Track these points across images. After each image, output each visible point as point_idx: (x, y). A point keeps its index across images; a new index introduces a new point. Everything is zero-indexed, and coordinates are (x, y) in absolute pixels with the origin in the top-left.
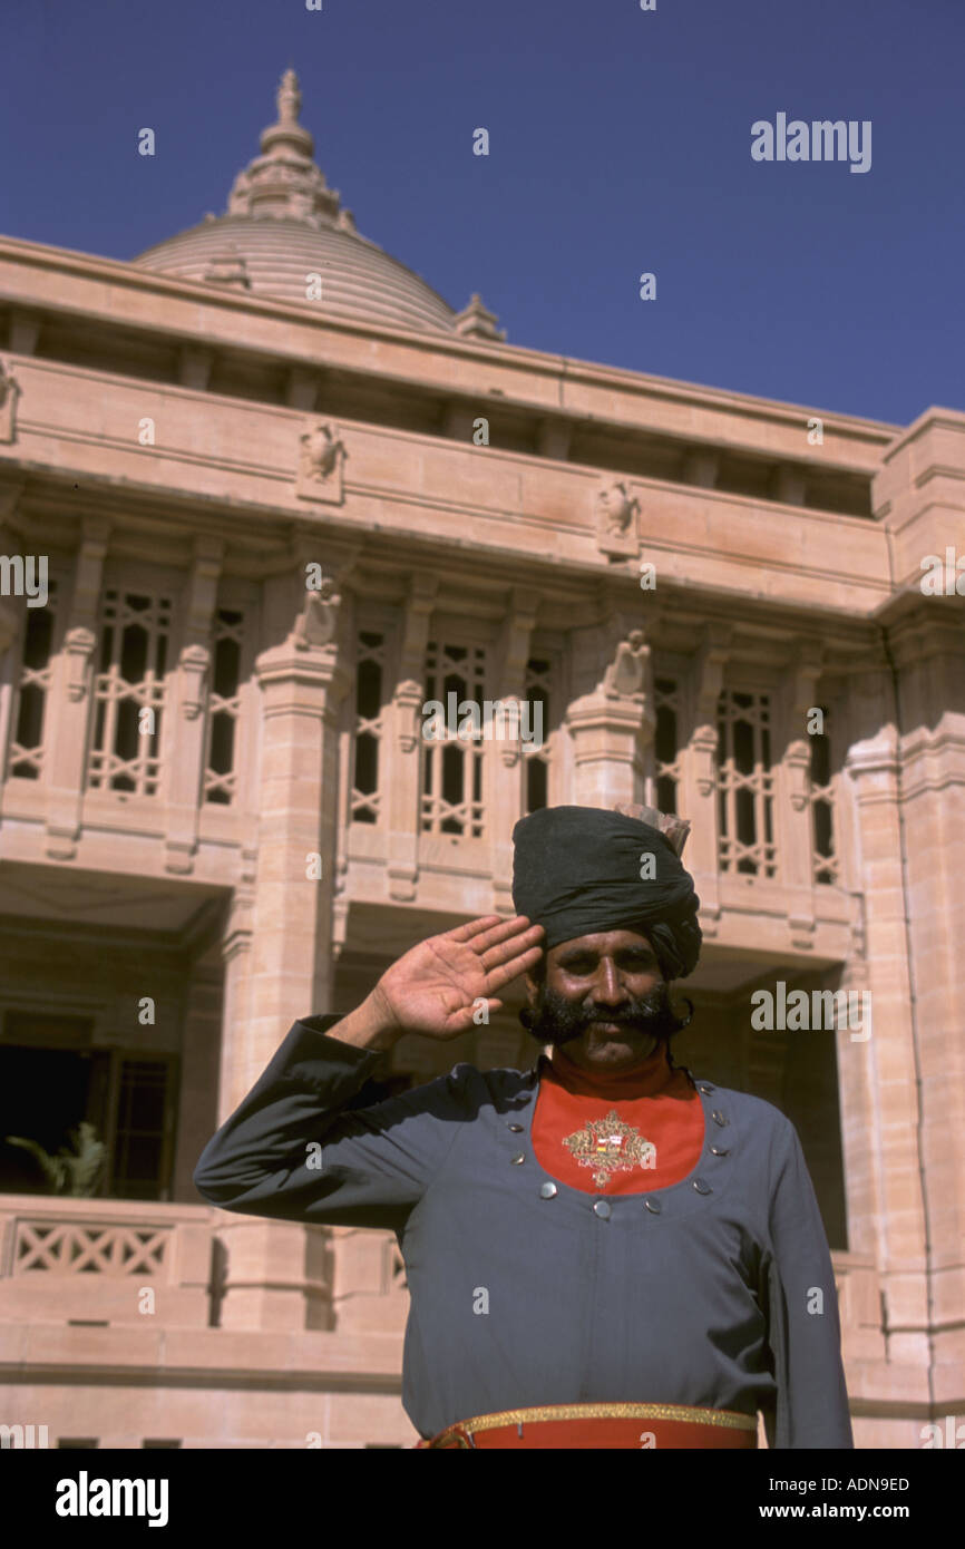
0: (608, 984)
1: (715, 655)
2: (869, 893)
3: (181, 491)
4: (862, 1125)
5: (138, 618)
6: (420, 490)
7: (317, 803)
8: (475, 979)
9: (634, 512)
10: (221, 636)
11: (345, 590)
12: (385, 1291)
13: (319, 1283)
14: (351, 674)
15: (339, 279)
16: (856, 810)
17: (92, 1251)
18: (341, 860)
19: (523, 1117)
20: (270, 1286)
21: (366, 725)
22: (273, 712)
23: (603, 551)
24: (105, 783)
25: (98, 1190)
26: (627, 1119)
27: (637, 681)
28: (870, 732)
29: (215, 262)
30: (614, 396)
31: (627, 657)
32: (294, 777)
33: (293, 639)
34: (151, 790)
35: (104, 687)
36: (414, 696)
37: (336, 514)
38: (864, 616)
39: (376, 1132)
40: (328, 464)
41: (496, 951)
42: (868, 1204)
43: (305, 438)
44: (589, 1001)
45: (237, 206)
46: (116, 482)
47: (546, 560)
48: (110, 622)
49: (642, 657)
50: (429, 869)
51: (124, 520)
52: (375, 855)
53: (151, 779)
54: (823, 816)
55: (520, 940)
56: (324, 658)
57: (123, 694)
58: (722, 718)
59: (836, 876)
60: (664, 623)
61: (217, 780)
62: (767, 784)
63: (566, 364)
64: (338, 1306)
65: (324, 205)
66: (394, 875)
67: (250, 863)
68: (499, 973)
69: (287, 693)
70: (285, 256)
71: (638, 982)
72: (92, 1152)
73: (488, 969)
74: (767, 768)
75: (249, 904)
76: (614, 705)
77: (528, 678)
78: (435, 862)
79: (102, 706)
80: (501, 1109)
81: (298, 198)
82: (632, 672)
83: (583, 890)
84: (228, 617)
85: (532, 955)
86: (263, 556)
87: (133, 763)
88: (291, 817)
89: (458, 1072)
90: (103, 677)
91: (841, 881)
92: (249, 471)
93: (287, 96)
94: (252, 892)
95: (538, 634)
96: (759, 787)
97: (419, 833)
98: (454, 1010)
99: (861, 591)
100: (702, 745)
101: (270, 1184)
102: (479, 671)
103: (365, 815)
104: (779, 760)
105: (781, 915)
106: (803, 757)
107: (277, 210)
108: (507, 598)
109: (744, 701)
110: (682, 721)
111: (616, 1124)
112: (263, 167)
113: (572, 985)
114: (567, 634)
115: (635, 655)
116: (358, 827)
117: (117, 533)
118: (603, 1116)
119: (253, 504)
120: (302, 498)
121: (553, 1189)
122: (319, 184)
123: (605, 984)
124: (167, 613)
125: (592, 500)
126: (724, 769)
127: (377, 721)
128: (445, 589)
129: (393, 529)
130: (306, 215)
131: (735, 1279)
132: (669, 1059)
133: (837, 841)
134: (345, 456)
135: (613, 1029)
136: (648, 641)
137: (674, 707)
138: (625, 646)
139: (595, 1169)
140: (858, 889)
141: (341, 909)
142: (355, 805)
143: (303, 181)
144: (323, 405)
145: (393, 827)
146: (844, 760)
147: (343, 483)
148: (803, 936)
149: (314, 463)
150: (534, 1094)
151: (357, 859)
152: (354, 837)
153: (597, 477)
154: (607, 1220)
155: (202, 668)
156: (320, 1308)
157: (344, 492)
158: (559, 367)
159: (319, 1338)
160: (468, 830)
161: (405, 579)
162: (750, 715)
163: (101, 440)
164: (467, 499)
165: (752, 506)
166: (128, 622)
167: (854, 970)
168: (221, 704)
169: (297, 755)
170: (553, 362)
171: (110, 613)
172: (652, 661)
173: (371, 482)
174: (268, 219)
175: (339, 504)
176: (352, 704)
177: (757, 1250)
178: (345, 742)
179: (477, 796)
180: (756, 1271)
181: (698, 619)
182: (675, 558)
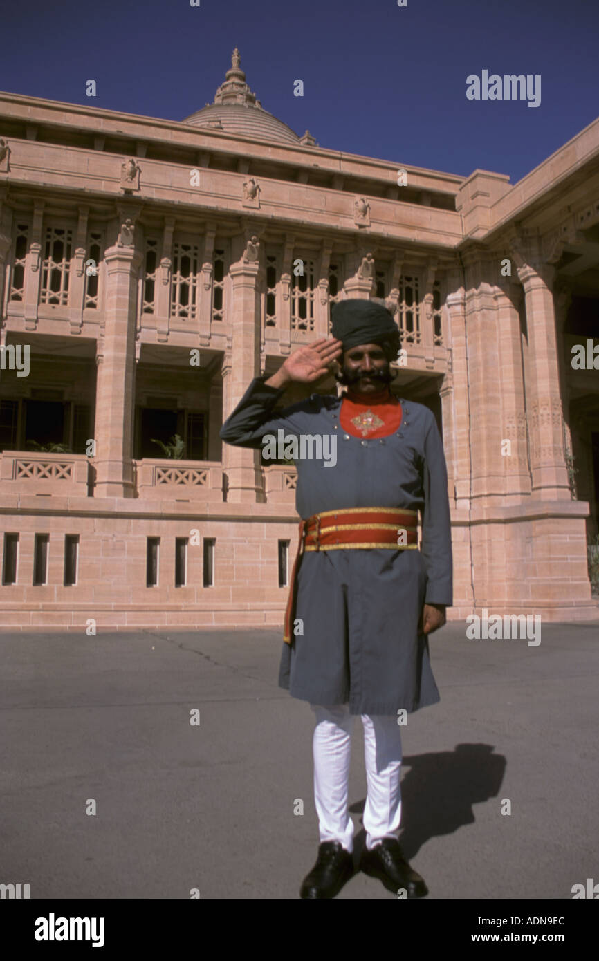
0: (367, 363)
1: (398, 262)
2: (454, 349)
3: (199, 206)
4: (450, 430)
5: (187, 253)
6: (288, 203)
7: (253, 320)
8: (318, 362)
9: (368, 209)
10: (217, 259)
11: (261, 241)
12: (283, 490)
13: (261, 488)
14: (265, 272)
15: (256, 126)
16: (449, 319)
17: (182, 477)
18: (263, 340)
19: (337, 412)
20: (243, 488)
21: (270, 290)
22: (236, 286)
23: (356, 224)
24: (177, 314)
25: (184, 456)
26: (374, 412)
27: (370, 272)
28: (455, 291)
29: (209, 122)
30: (360, 166)
31: (366, 264)
32: (245, 310)
33: (243, 259)
34: (193, 316)
35: (175, 279)
36: (288, 279)
37: (257, 212)
38: (453, 247)
39: (284, 418)
40: (253, 194)
41: (325, 352)
42: (451, 457)
43: (245, 184)
44: (360, 370)
45: (218, 101)
46: (176, 203)
47: (335, 228)
48: (176, 255)
49: (371, 263)
50: (295, 343)
51: (179, 217)
52: (275, 338)
53: (193, 313)
54: (437, 320)
55: (334, 347)
56: (254, 266)
57: (182, 282)
58: (401, 286)
59: (442, 343)
60: (379, 251)
61: (217, 312)
62: (417, 310)
63: (342, 154)
64: (267, 495)
65: (250, 99)
66: (282, 345)
67: (230, 342)
68: (326, 359)
69: (241, 279)
70: (235, 118)
71: (377, 363)
72: (180, 445)
73: (322, 358)
74: (417, 304)
75: (230, 357)
76: (362, 281)
77: (330, 272)
78: (297, 340)
79: (175, 286)
80: (329, 409)
81: (240, 96)
82: (368, 269)
83: (357, 330)
84: (219, 252)
85: (338, 352)
86: (230, 229)
87: (187, 307)
88: (244, 325)
89: (314, 397)
90: (175, 276)
91: (444, 345)
92: (224, 197)
93: (235, 58)
94: (231, 352)
95: (332, 255)
96: (414, 311)
97: (291, 330)
98: (311, 373)
99: (451, 238)
100: (394, 296)
101: (247, 436)
102: (312, 270)
103: (271, 324)
104: (422, 301)
105: (422, 357)
106: (430, 300)
107: (233, 101)
108: (321, 243)
109: (409, 279)
110: (386, 288)
111: (370, 414)
112: (227, 85)
113: (354, 365)
114: (343, 255)
115: (369, 263)
116: (268, 328)
117: (177, 222)
118: (365, 411)
119: (227, 209)
120: (244, 207)
121: (348, 437)
122: (248, 91)
123: (365, 364)
124: (196, 251)
125: (352, 206)
126: (401, 305)
127: (274, 289)
128: (298, 239)
129: (278, 217)
130: (243, 102)
131: (412, 467)
132: (389, 391)
133: (442, 330)
134: (260, 190)
135: (368, 380)
136: (373, 257)
137: (383, 282)
138: (365, 259)
139: (363, 430)
140: (450, 347)
141: (263, 358)
142: (267, 320)
143: (242, 90)
144: (251, 172)
145: (281, 328)
146: (445, 300)
147: (259, 201)
148: (430, 364)
149: (248, 193)
150: (341, 404)
151: (268, 340)
152: (267, 331)
153: (354, 196)
154: (367, 447)
155: (210, 271)
156: (261, 496)
157: (260, 204)
158: (339, 156)
159: (262, 505)
160: (308, 328)
161: (284, 236)
162: (411, 285)
163: (171, 188)
164: (305, 206)
165: (411, 207)
166: (183, 255)
167: (448, 376)
168: (217, 284)
169: (246, 302)
170: (337, 154)
171: (176, 252)
172: (375, 265)
173: (270, 200)
174: (229, 105)
175: (259, 208)
176: (265, 283)
177: (420, 457)
178: (263, 296)
179: (312, 315)
180: (419, 464)
181: (392, 249)
182: (383, 226)
